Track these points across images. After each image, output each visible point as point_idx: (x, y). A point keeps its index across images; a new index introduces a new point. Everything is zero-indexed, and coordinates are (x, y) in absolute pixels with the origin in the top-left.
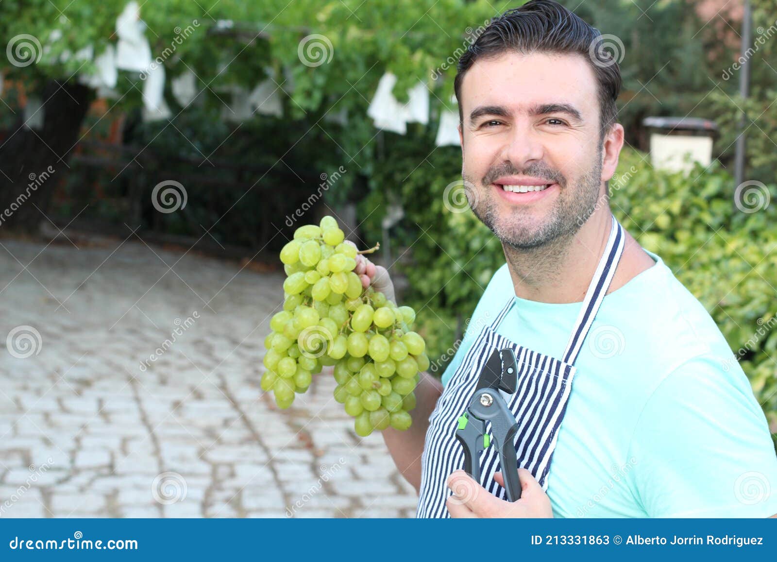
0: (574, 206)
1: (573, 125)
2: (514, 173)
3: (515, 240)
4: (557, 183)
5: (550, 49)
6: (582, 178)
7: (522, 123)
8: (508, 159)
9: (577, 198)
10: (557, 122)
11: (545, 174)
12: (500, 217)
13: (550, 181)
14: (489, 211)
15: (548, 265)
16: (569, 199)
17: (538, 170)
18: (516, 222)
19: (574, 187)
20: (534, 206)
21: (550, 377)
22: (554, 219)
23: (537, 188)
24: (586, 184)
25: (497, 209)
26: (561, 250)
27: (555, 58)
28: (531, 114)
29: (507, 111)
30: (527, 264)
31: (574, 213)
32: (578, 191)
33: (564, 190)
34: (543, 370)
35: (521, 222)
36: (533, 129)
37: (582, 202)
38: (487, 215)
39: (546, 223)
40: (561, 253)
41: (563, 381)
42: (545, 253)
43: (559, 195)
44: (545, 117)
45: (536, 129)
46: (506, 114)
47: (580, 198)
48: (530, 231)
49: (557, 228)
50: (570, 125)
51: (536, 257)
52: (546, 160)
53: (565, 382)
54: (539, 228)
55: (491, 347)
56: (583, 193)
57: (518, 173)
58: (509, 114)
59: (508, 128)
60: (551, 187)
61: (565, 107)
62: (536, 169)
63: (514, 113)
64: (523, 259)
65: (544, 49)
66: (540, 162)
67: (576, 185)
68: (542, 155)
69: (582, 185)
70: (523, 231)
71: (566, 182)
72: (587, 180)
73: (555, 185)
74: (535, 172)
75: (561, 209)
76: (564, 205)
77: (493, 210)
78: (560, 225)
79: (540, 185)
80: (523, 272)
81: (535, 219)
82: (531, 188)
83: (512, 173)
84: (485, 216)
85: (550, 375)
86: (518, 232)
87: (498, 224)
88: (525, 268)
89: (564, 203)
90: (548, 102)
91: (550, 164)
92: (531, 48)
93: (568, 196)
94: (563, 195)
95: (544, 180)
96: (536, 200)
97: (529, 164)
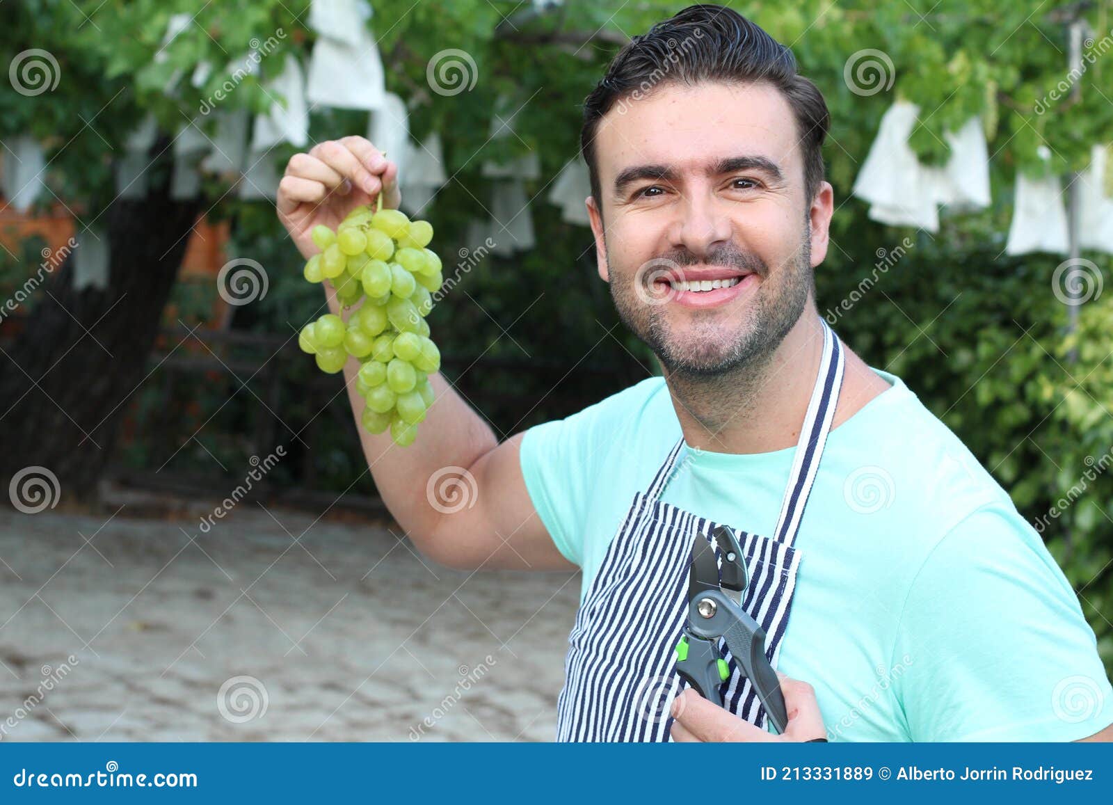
0: (781, 306)
1: (771, 186)
2: (691, 263)
3: (700, 362)
4: (754, 273)
5: (728, 76)
6: (791, 264)
7: (698, 187)
8: (680, 243)
9: (785, 294)
10: (748, 183)
11: (736, 260)
12: (673, 330)
13: (744, 271)
14: (655, 322)
15: (737, 397)
16: (773, 295)
17: (726, 256)
18: (699, 336)
19: (779, 276)
20: (724, 310)
21: (763, 566)
22: (754, 328)
23: (726, 283)
24: (795, 272)
25: (666, 318)
26: (756, 373)
27: (737, 89)
28: (709, 173)
29: (673, 173)
30: (707, 398)
31: (780, 315)
32: (786, 283)
33: (765, 282)
34: (752, 556)
35: (706, 335)
36: (713, 197)
37: (791, 298)
38: (651, 328)
39: (742, 334)
40: (756, 377)
41: (783, 572)
42: (732, 380)
43: (759, 290)
44: (729, 176)
45: (717, 197)
46: (672, 177)
47: (787, 294)
48: (721, 347)
49: (757, 340)
50: (765, 186)
51: (720, 386)
52: (737, 240)
53: (786, 572)
54: (733, 343)
55: (663, 526)
56: (792, 286)
57: (696, 263)
58: (677, 176)
59: (675, 197)
60: (746, 280)
61: (759, 161)
62: (723, 254)
63: (684, 173)
64: (701, 391)
65: (719, 77)
66: (728, 244)
67: (784, 274)
68: (730, 233)
69: (790, 274)
70: (711, 349)
71: (767, 269)
72: (797, 266)
73: (751, 276)
74: (722, 259)
75: (762, 312)
76: (766, 305)
77: (660, 320)
78: (761, 334)
79: (729, 278)
80: (701, 410)
81: (727, 330)
82: (716, 284)
83: (688, 264)
84: (648, 330)
85: (762, 564)
86: (703, 351)
87: (670, 341)
88: (704, 403)
89: (765, 302)
90: (733, 155)
91: (742, 245)
92: (701, 77)
93: (771, 291)
94: (764, 291)
95: (736, 269)
96: (727, 301)
97: (713, 249)
